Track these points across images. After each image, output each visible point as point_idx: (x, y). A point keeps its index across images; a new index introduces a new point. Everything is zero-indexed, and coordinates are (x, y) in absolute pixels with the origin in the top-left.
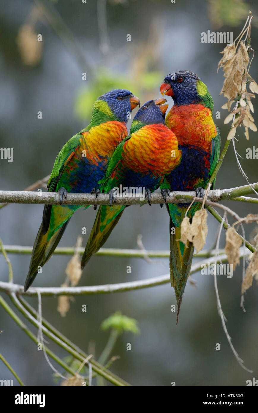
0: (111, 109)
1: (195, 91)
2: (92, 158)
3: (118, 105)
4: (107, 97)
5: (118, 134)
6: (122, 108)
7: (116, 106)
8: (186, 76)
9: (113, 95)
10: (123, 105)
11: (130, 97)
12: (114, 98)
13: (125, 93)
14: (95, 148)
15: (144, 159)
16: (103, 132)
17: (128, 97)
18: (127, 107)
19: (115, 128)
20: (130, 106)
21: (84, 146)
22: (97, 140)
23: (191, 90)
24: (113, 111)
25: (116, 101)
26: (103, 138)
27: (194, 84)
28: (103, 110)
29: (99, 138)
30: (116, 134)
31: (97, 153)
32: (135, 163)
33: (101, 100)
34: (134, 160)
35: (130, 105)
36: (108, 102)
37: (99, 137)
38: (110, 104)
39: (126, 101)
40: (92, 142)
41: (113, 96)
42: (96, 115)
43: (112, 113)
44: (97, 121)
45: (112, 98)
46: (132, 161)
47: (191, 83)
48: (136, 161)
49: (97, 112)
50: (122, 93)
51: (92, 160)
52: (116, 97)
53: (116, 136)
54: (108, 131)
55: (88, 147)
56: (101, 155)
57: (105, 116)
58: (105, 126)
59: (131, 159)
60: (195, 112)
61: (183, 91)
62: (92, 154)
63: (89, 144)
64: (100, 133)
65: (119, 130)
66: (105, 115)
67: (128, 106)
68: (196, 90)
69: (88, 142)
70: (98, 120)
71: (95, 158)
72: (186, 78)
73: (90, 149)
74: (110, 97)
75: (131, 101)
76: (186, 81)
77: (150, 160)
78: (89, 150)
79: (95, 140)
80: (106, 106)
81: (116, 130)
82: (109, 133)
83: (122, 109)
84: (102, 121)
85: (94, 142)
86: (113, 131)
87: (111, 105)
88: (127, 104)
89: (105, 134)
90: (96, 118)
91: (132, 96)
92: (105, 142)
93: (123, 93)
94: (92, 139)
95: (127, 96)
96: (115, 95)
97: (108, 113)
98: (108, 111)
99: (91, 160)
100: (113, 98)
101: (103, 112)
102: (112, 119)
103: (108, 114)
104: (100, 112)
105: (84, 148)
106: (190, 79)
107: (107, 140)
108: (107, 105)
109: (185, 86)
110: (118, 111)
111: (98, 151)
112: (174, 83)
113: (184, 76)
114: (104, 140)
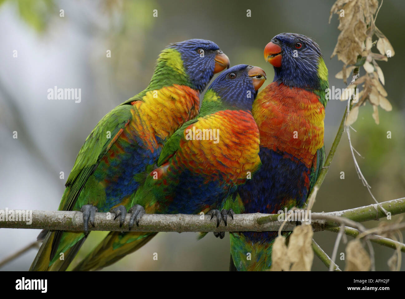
0: (185, 63)
1: (315, 70)
2: (148, 140)
3: (196, 60)
4: (182, 46)
5: (187, 106)
6: (200, 66)
7: (192, 61)
8: (307, 43)
9: (192, 44)
10: (203, 62)
11: (217, 54)
12: (193, 49)
13: (210, 46)
14: (153, 124)
15: (213, 153)
16: (164, 100)
17: (213, 53)
18: (208, 66)
19: (184, 97)
20: (213, 67)
21: (138, 120)
22: (156, 111)
23: (309, 66)
24: (186, 67)
25: (194, 54)
26: (165, 109)
27: (316, 60)
28: (172, 65)
29: (158, 109)
30: (185, 107)
31: (155, 132)
32: (199, 157)
33: (172, 49)
34: (197, 154)
35: (213, 65)
36: (182, 53)
37: (158, 106)
38: (184, 56)
39: (210, 57)
40: (148, 115)
41: (191, 46)
42: (161, 71)
43: (183, 71)
44: (159, 81)
45: (188, 49)
46: (195, 155)
47: (312, 55)
48: (201, 154)
49: (163, 65)
50: (206, 44)
51: (148, 143)
52: (195, 48)
53: (185, 110)
54: (173, 99)
55: (143, 123)
56: (159, 136)
57: (173, 74)
58: (171, 91)
59: (194, 152)
60: (304, 103)
61: (297, 63)
62: (148, 133)
63: (145, 118)
64: (160, 100)
65: (189, 102)
66: (173, 71)
67: (211, 66)
68: (318, 68)
69: (143, 115)
70: (162, 79)
71: (152, 140)
72: (306, 47)
73: (146, 125)
74: (187, 46)
75: (217, 60)
76: (305, 50)
77: (221, 156)
78: (145, 127)
79: (152, 111)
80: (178, 58)
81: (185, 101)
82: (174, 103)
83: (200, 68)
84: (168, 82)
85: (151, 114)
86: (181, 102)
87: (185, 58)
88: (209, 62)
89: (168, 104)
90: (159, 75)
91: (219, 53)
92: (167, 116)
93: (208, 46)
94: (148, 111)
95: (212, 51)
96: (195, 46)
97: (178, 69)
98: (179, 66)
99: (146, 143)
100: (191, 49)
101: (172, 66)
102: (182, 83)
103: (178, 71)
104: (167, 66)
105: (137, 123)
106: (312, 49)
107: (169, 113)
108: (180, 57)
109: (303, 57)
110: (194, 69)
111: (157, 129)
112: (288, 47)
113: (304, 43)
114: (165, 113)
